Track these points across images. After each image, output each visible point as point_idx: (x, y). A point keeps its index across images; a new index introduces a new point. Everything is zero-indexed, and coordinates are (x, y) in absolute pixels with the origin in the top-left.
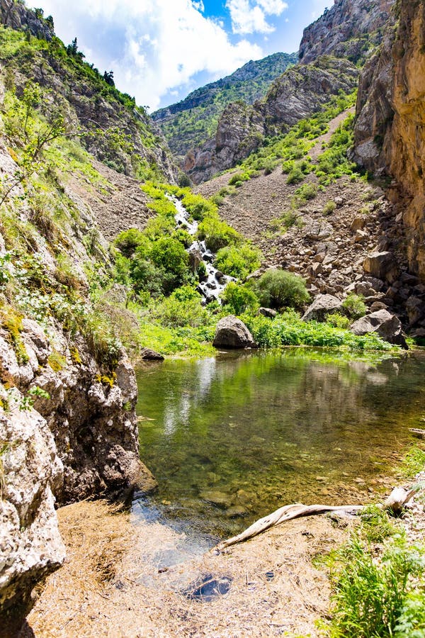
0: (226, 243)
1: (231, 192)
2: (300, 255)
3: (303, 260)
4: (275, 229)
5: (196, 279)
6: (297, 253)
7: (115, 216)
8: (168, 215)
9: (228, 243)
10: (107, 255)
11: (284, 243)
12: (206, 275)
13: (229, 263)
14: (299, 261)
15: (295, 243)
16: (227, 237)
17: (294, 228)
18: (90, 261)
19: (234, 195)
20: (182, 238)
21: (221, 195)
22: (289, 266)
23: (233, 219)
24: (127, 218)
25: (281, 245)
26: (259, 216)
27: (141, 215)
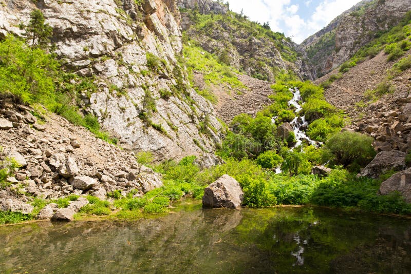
0: (321, 115)
1: (339, 77)
2: (385, 117)
3: (386, 121)
4: (368, 99)
5: (285, 145)
6: (383, 116)
7: (241, 107)
8: (281, 101)
9: (323, 115)
10: (218, 134)
11: (372, 108)
12: (294, 141)
13: (315, 130)
14: (381, 122)
15: (384, 108)
16: (322, 111)
17: (386, 96)
18: (200, 138)
19: (341, 78)
20: (284, 116)
21: (330, 80)
22: (366, 128)
23: (334, 97)
24: (250, 107)
25: (370, 111)
26: (357, 91)
27: (261, 104)
